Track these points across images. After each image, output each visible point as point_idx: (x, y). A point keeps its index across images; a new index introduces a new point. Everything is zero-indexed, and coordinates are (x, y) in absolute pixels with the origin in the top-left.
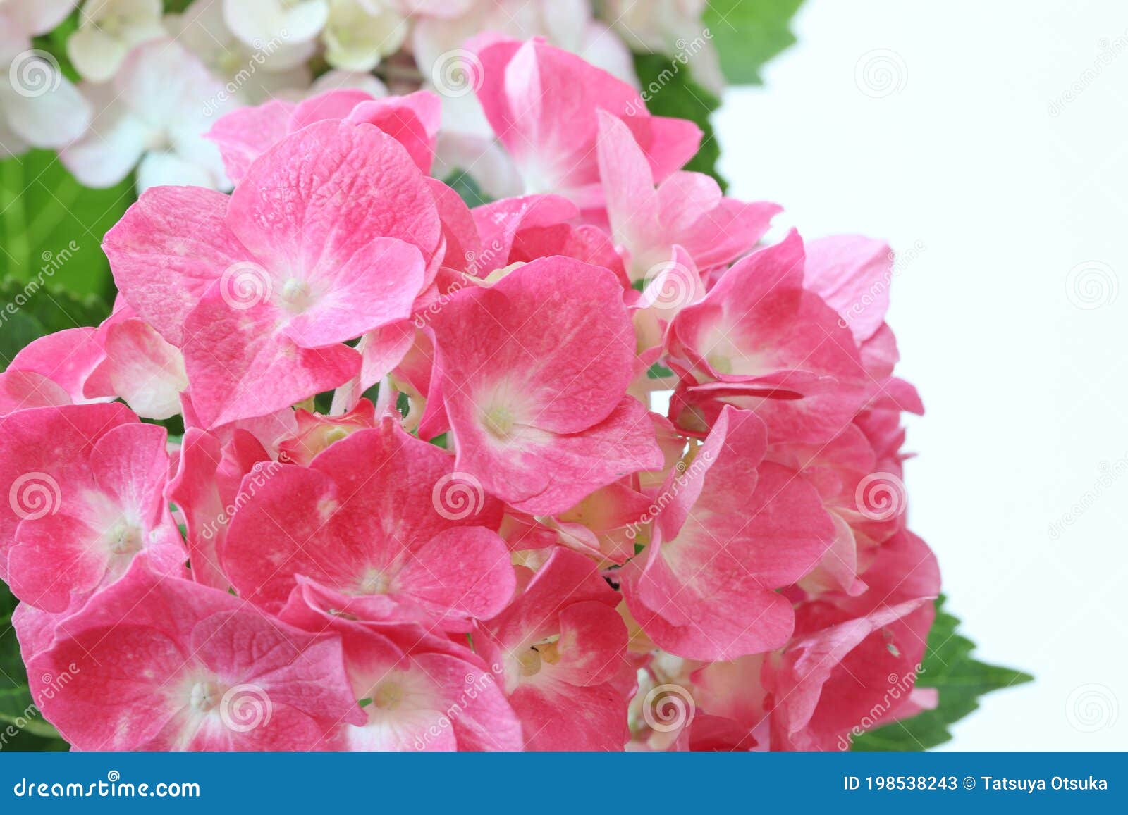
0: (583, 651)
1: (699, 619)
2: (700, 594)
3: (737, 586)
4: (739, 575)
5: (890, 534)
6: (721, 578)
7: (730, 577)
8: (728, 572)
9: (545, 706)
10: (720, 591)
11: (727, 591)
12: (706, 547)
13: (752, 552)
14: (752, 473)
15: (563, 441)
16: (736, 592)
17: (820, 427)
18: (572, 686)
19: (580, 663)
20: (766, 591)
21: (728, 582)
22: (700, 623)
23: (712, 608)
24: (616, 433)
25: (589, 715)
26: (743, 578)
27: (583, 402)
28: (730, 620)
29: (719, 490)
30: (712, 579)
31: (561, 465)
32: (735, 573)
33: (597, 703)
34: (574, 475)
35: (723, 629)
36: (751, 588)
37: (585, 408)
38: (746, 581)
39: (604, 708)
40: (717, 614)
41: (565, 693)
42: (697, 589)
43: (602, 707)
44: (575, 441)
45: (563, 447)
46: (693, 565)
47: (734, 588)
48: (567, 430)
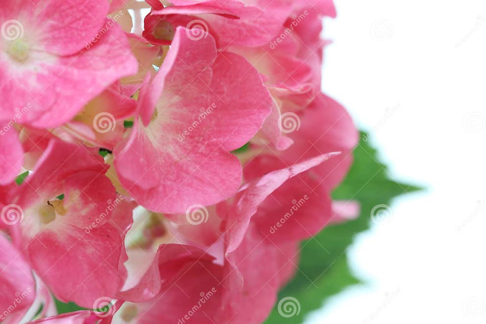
0: (86, 203)
1: (174, 179)
2: (176, 158)
3: (202, 149)
4: (204, 140)
5: (309, 101)
6: (192, 143)
7: (198, 142)
8: (196, 138)
9: (57, 247)
10: (190, 154)
11: (195, 154)
12: (179, 122)
13: (213, 122)
14: (208, 70)
15: (65, 60)
16: (202, 154)
17: (258, 33)
18: (79, 229)
19: (84, 212)
20: (222, 152)
21: (196, 146)
22: (175, 181)
23: (184, 168)
24: (102, 49)
25: (90, 251)
26: (206, 143)
27: (77, 29)
28: (196, 178)
29: (184, 83)
30: (184, 145)
31: (65, 79)
32: (201, 139)
33: (97, 240)
34: (75, 87)
35: (190, 185)
36: (211, 150)
37: (78, 35)
38: (208, 145)
39: (102, 244)
40: (187, 172)
41: (73, 234)
42: (173, 154)
43: (100, 243)
44: (74, 59)
45: (66, 64)
46: (170, 137)
47: (200, 151)
48: (66, 52)
